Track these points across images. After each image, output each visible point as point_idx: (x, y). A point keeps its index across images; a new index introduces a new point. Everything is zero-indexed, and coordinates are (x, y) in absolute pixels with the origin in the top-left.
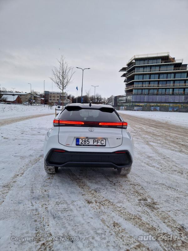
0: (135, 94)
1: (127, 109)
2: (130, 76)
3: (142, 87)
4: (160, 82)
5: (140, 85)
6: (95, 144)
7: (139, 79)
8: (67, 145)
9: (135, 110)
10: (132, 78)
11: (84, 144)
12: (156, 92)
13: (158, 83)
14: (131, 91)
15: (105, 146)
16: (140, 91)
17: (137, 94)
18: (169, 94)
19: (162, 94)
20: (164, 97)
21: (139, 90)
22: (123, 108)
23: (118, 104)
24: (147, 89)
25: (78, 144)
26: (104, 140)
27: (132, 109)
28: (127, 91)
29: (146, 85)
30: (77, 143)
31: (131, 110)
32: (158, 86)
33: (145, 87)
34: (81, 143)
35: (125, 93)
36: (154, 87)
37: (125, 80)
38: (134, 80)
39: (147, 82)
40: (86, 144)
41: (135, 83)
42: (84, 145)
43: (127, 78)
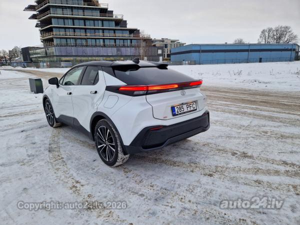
0: (57, 45)
1: (50, 67)
2: (44, 19)
3: (66, 35)
4: (87, 30)
5: (62, 33)
6: (189, 109)
7: (58, 25)
8: (165, 119)
9: (63, 67)
10: (48, 21)
11: (180, 112)
12: (84, 42)
13: (86, 32)
14: (51, 40)
15: (196, 110)
16: (64, 41)
17: (61, 46)
18: (100, 46)
19: (92, 46)
20: (95, 49)
21: (62, 40)
22: (45, 64)
23: (33, 59)
24: (73, 38)
25: (174, 115)
26: (194, 103)
27: (58, 65)
28: (43, 40)
29: (70, 33)
30: (174, 113)
31: (56, 67)
32: (86, 36)
33: (70, 35)
34: (178, 112)
35: (42, 43)
36: (81, 36)
37: (37, 24)
38: (51, 24)
39: (70, 30)
40: (182, 112)
41: (54, 29)
42: (180, 114)
43: (40, 21)
